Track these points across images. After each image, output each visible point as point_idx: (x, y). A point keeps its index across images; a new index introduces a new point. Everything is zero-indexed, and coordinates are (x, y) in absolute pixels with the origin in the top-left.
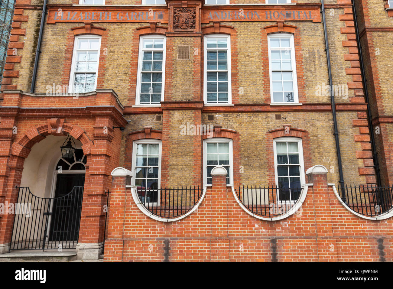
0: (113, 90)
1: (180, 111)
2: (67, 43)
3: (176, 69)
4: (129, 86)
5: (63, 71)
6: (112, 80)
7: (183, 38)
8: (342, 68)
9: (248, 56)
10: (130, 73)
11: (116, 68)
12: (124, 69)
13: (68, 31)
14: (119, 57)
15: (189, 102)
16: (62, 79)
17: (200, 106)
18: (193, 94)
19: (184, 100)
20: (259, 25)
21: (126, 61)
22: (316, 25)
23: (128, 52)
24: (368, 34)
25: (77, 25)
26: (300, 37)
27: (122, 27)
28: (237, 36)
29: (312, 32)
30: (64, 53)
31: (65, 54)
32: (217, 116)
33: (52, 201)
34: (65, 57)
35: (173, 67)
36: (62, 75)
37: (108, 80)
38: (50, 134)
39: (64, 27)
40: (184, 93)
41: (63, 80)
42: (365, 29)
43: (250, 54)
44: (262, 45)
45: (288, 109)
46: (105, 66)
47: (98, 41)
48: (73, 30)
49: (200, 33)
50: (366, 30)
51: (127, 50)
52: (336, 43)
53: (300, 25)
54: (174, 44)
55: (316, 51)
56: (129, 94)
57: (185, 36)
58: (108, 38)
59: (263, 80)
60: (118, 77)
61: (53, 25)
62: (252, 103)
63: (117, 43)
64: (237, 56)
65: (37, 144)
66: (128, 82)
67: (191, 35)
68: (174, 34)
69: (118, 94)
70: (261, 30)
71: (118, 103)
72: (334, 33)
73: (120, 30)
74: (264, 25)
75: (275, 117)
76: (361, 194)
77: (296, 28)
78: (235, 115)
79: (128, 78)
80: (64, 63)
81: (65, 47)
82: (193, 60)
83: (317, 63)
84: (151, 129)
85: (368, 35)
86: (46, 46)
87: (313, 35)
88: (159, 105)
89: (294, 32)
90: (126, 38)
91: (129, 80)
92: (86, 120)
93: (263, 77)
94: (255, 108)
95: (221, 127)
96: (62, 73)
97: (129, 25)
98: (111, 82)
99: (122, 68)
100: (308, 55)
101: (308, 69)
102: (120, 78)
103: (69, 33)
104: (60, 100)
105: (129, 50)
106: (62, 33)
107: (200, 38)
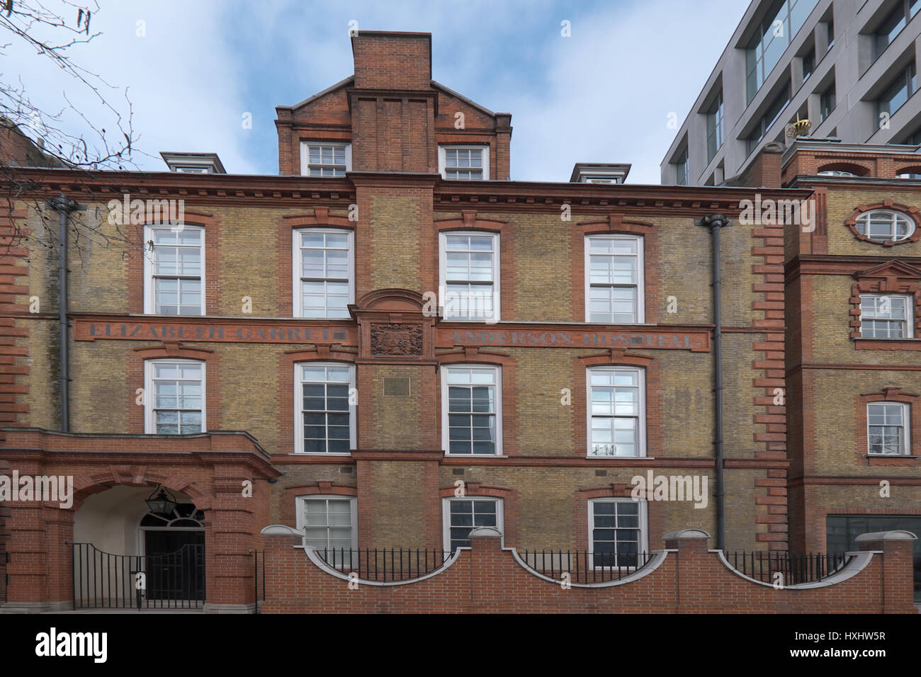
0: (245, 432)
1: (393, 462)
2: (127, 369)
3: (382, 408)
4: (278, 428)
5: (128, 407)
6: (239, 420)
7: (395, 367)
8: (746, 415)
9: (542, 395)
10: (278, 412)
11: (246, 405)
12: (263, 407)
13: (126, 353)
14: (250, 390)
15: (412, 452)
16: (127, 416)
17: (438, 456)
18: (420, 441)
19: (400, 449)
20: (568, 353)
21: (266, 396)
22: (697, 355)
23: (270, 384)
24: (805, 372)
25: (145, 344)
26: (661, 371)
27: (250, 350)
28: (517, 366)
29: (688, 365)
30: (123, 383)
31: (127, 384)
32: (470, 469)
33: (143, 560)
35: (376, 406)
36: (127, 412)
37: (231, 420)
38: (118, 484)
39: (117, 346)
40: (399, 440)
42: (801, 365)
43: (545, 392)
44: (572, 381)
45: (624, 463)
46: (222, 402)
47: (200, 368)
48: (136, 350)
49: (433, 361)
50: (803, 367)
51: (266, 382)
52: (740, 382)
53: (663, 356)
54: (374, 375)
55: (692, 391)
56: (279, 440)
57: (400, 365)
58: (221, 364)
59: (572, 427)
60: (251, 416)
61: (88, 343)
62: (547, 456)
63: (243, 372)
64: (518, 395)
65: (94, 495)
66: (275, 423)
67: (413, 363)
68: (372, 360)
69: (257, 438)
70: (572, 361)
71: (258, 450)
72: (737, 368)
73: (247, 353)
74: (577, 353)
75: (594, 473)
76: (755, 561)
77: (651, 359)
78: (510, 469)
79: (274, 419)
80: (126, 395)
81: (124, 374)
82: (419, 398)
83: (693, 406)
84: (332, 482)
85: (803, 373)
86: (80, 371)
87: (689, 369)
88: (348, 454)
89: (647, 365)
90: (263, 365)
91: (278, 421)
92: (194, 469)
93: (572, 422)
94: (552, 462)
95: (480, 483)
96: (126, 409)
97: (267, 347)
98: (238, 422)
99: (258, 405)
100: (674, 397)
101: (673, 413)
102: (256, 419)
103: (129, 355)
104: (131, 443)
105: (274, 381)
106: (113, 355)
107: (434, 367)
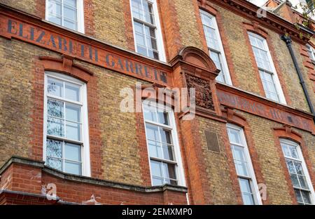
2: (33, 79)
4: (142, 178)
5: (33, 130)
6: (114, 162)
7: (207, 121)
10: (139, 156)
11: (118, 143)
12: (129, 148)
13: (33, 59)
14: (119, 125)
16: (30, 143)
20: (268, 124)
21: (130, 134)
23: (130, 121)
25: (47, 54)
26: (307, 149)
27: (115, 78)
30: (30, 96)
31: (32, 97)
34: (32, 104)
37: (109, 162)
39: (26, 50)
41: (33, 147)
46: (101, 136)
48: (41, 59)
51: (128, 117)
58: (98, 89)
60: (122, 159)
61: (6, 41)
63: (112, 102)
66: (139, 171)
67: (216, 119)
68: (196, 111)
70: (271, 131)
73: (114, 82)
74: (272, 124)
79: (138, 165)
80: (31, 113)
81: (30, 84)
89: (300, 142)
91: (140, 168)
96: (31, 133)
97: (125, 78)
98: (114, 166)
99: (126, 145)
102: (126, 163)
103: (35, 63)
106: (23, 59)
107: (225, 125)
